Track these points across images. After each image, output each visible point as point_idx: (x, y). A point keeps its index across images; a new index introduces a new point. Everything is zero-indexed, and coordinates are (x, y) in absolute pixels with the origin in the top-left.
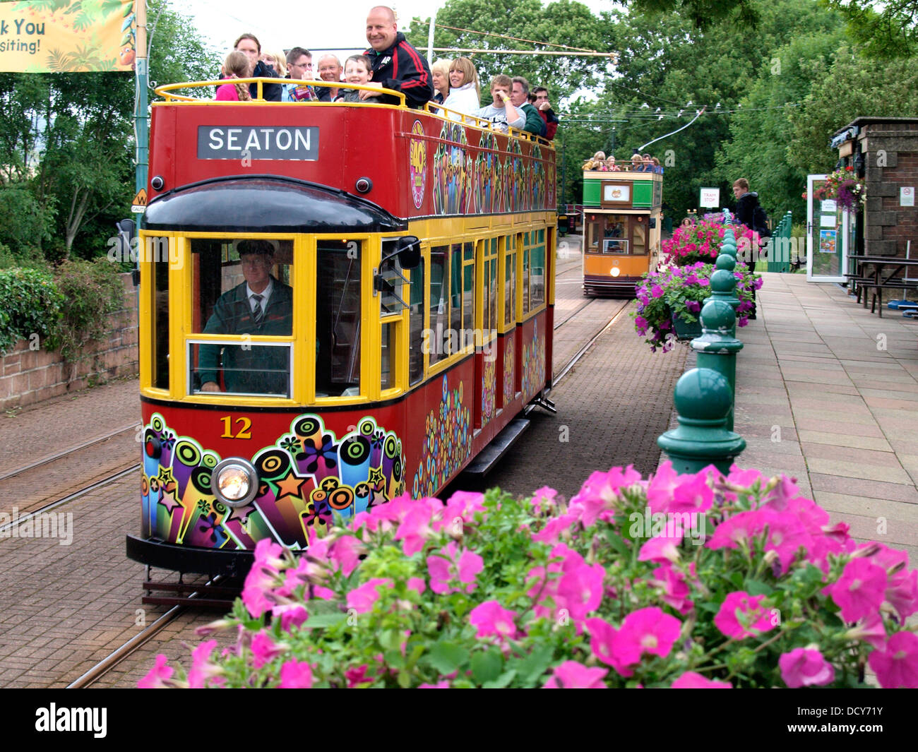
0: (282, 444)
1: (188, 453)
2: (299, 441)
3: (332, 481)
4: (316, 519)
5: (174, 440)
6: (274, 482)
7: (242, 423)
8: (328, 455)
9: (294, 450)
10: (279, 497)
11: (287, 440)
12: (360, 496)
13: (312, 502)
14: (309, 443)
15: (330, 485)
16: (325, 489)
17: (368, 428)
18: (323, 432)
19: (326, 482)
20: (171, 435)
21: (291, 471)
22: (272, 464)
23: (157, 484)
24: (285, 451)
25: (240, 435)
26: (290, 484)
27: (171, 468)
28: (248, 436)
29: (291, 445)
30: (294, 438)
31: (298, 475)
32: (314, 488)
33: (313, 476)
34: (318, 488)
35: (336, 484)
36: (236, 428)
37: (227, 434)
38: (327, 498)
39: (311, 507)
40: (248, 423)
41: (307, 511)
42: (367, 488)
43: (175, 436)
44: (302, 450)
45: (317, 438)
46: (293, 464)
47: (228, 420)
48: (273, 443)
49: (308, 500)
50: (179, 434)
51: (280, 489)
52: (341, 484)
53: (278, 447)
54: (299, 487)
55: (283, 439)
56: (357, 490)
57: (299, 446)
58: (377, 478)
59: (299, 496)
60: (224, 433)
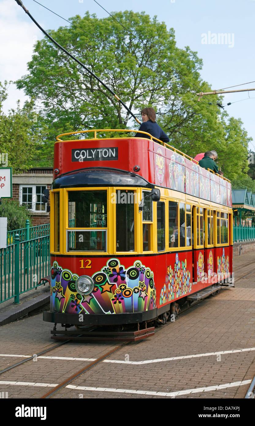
0: (103, 270)
1: (67, 276)
2: (110, 269)
3: (123, 286)
4: (117, 301)
5: (62, 271)
6: (100, 286)
7: (88, 262)
8: (122, 275)
9: (108, 273)
10: (102, 292)
11: (105, 269)
12: (135, 292)
13: (115, 294)
14: (114, 270)
15: (123, 287)
16: (121, 289)
17: (138, 265)
18: (119, 266)
19: (121, 286)
20: (60, 269)
21: (107, 281)
22: (100, 279)
23: (55, 290)
24: (104, 273)
25: (87, 267)
26: (107, 287)
27: (60, 282)
28: (90, 267)
29: (107, 271)
30: (108, 268)
31: (110, 283)
32: (116, 288)
33: (116, 283)
34: (118, 288)
35: (125, 287)
36: (85, 264)
37: (82, 267)
38: (122, 293)
39: (115, 296)
40: (90, 262)
41: (114, 298)
42: (138, 289)
44: (111, 273)
45: (117, 268)
46: (108, 279)
47: (82, 261)
48: (100, 270)
49: (114, 293)
50: (63, 268)
51: (103, 289)
52: (127, 287)
53: (102, 272)
54: (110, 288)
55: (103, 269)
56: (134, 290)
57: (110, 271)
58: (142, 285)
59: (110, 292)
60: (81, 267)
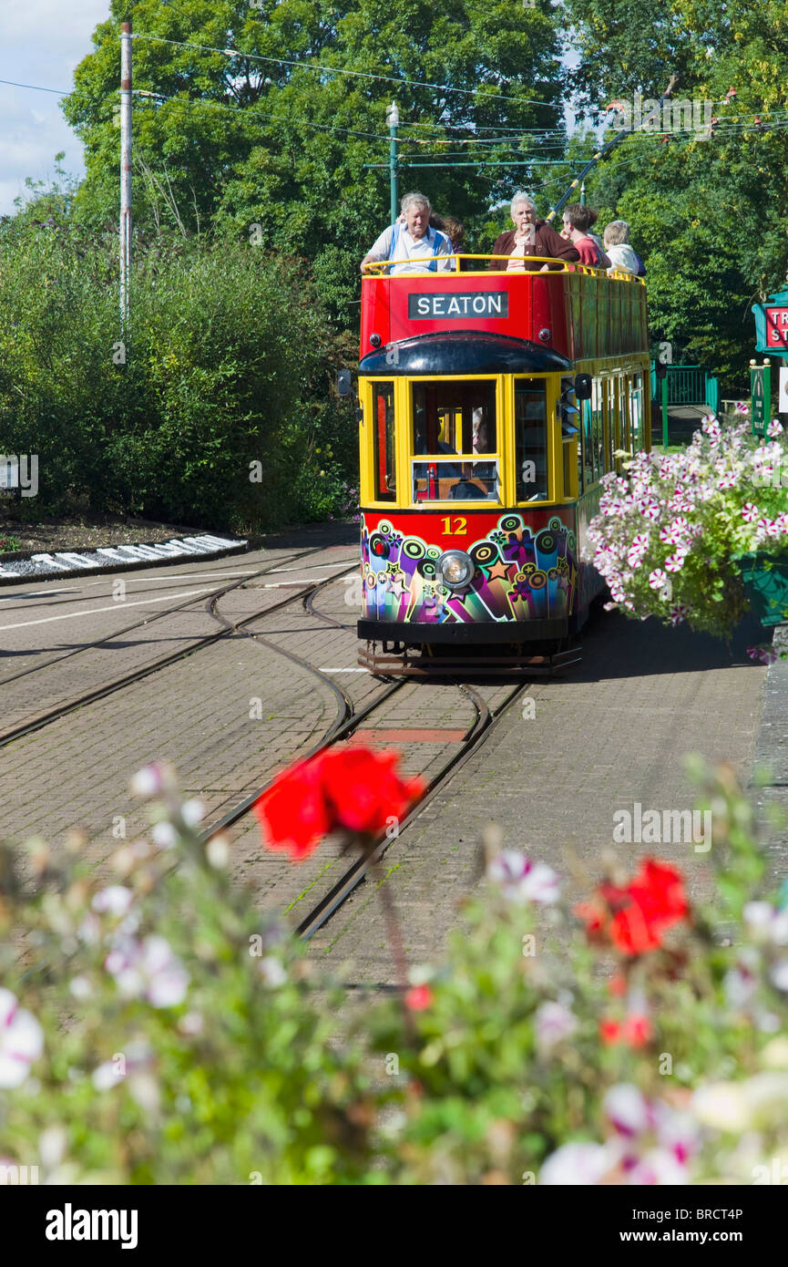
0: (492, 537)
1: (413, 549)
2: (504, 535)
3: (530, 566)
4: (520, 596)
5: (402, 540)
6: (486, 568)
7: (459, 523)
8: (527, 545)
9: (501, 542)
10: (490, 580)
11: (495, 534)
12: (551, 579)
13: (516, 583)
14: (513, 537)
15: (529, 570)
16: (525, 572)
17: (555, 525)
18: (522, 527)
19: (526, 567)
20: (398, 536)
21: (499, 558)
22: (484, 554)
23: (385, 576)
24: (494, 543)
25: (458, 532)
26: (498, 569)
27: (399, 562)
28: (464, 532)
29: (498, 538)
30: (500, 533)
31: (505, 562)
32: (517, 571)
33: (516, 562)
34: (520, 572)
35: (534, 569)
36: (454, 526)
37: (447, 531)
38: (527, 579)
39: (515, 587)
40: (464, 522)
41: (513, 590)
42: (556, 573)
43: (402, 536)
44: (507, 542)
45: (518, 532)
46: (500, 553)
47: (447, 520)
48: (484, 537)
49: (513, 582)
50: (406, 534)
51: (491, 573)
52: (537, 569)
53: (488, 540)
54: (506, 571)
55: (491, 534)
56: (549, 574)
57: (505, 539)
58: (563, 565)
59: (506, 578)
60: (444, 531)
